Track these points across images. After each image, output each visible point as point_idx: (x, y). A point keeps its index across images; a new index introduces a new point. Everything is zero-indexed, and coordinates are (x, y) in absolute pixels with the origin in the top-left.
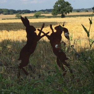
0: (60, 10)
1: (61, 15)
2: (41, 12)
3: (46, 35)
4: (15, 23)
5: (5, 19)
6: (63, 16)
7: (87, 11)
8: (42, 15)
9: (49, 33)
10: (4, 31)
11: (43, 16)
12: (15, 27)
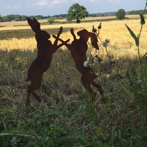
0: (74, 15)
1: (76, 20)
2: (55, 17)
3: (64, 43)
4: (26, 30)
5: (16, 26)
6: (78, 22)
7: (104, 16)
8: (56, 20)
9: (69, 40)
10: (14, 39)
11: (58, 22)
12: (26, 34)
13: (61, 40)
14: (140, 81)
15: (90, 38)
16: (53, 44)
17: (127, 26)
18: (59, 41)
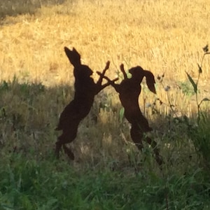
13: (106, 78)
14: (197, 125)
15: (145, 77)
16: (96, 82)
17: (188, 76)
18: (104, 79)
